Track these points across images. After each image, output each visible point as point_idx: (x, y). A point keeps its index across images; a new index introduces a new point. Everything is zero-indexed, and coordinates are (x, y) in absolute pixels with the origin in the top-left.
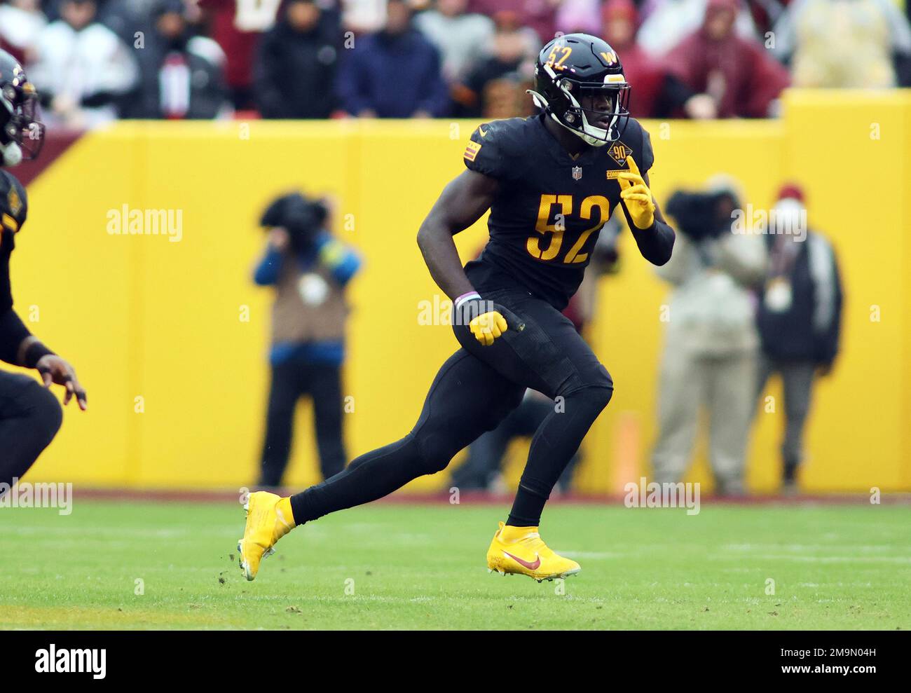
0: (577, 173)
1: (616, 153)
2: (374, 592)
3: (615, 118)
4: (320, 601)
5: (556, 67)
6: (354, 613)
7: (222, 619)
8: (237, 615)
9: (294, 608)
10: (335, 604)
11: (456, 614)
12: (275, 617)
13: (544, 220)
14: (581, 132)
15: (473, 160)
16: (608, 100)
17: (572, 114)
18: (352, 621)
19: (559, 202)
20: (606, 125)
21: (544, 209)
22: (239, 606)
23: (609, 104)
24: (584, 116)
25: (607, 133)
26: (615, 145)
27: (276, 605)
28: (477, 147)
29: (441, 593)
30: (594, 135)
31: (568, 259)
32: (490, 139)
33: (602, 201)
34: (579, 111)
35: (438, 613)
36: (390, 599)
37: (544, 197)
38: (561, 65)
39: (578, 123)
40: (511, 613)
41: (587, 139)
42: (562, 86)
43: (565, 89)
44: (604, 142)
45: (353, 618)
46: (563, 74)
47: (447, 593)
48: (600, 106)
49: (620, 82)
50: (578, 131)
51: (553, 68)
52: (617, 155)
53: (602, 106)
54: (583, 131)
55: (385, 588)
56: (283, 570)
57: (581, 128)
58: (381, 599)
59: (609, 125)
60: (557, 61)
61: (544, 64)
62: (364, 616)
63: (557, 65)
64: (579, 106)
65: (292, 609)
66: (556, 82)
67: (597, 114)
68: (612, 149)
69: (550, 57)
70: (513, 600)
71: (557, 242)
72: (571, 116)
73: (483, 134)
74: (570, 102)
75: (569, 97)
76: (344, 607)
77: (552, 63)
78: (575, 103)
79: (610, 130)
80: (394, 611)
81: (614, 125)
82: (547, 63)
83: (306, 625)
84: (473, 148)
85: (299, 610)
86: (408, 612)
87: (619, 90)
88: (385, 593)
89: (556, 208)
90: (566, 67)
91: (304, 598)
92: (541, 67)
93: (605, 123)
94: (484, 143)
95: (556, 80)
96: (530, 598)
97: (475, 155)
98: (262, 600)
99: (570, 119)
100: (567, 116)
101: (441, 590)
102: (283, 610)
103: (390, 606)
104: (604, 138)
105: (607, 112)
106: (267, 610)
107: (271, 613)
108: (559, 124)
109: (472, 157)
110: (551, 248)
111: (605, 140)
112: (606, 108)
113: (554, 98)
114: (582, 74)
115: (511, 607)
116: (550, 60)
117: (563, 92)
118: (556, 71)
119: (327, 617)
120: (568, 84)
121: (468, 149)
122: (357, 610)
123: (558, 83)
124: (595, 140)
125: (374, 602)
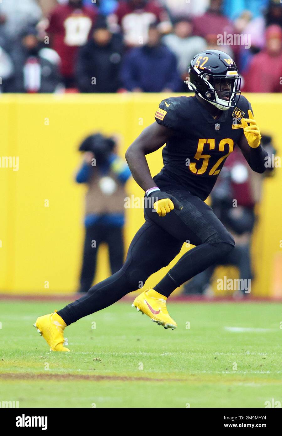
0: (217, 126)
1: (236, 115)
2: (141, 350)
3: (233, 94)
4: (112, 355)
5: (200, 68)
6: (130, 361)
7: (58, 365)
8: (66, 363)
9: (98, 359)
10: (120, 357)
11: (186, 362)
12: (87, 364)
13: (199, 152)
14: (215, 102)
15: (162, 120)
16: (229, 85)
17: (210, 93)
18: (129, 366)
19: (208, 143)
20: (228, 98)
21: (200, 147)
22: (68, 358)
23: (230, 87)
24: (216, 94)
25: (229, 103)
26: (235, 111)
27: (88, 357)
28: (164, 113)
29: (178, 350)
30: (222, 104)
31: (211, 173)
32: (172, 109)
33: (230, 142)
34: (213, 91)
35: (176, 361)
36: (150, 354)
37: (200, 140)
38: (203, 66)
39: (213, 98)
40: (216, 361)
41: (218, 106)
42: (204, 78)
43: (206, 79)
44: (228, 108)
45: (130, 364)
46: (204, 72)
47: (181, 351)
48: (224, 89)
49: (235, 75)
50: (213, 102)
51: (198, 68)
52: (237, 116)
53: (226, 88)
54: (216, 102)
55: (147, 348)
56: (92, 338)
57: (214, 101)
58: (145, 354)
59: (230, 99)
60: (200, 64)
61: (194, 66)
62: (135, 363)
63: (201, 67)
64: (213, 88)
65: (97, 359)
66: (200, 76)
67: (223, 93)
68: (234, 113)
69: (197, 63)
70: (217, 354)
71: (206, 164)
72: (209, 94)
73: (168, 106)
74: (208, 86)
75: (208, 83)
76: (124, 358)
77: (198, 66)
78: (211, 87)
79: (231, 102)
80: (152, 361)
81: (232, 99)
82: (195, 66)
83: (104, 368)
84: (162, 113)
85: (101, 360)
86: (160, 361)
87: (235, 79)
88: (148, 351)
89: (207, 146)
90: (206, 68)
91: (103, 353)
92: (192, 68)
93: (228, 97)
94: (168, 111)
95: (200, 75)
96: (226, 353)
97: (163, 117)
98: (80, 355)
99: (208, 95)
100: (207, 94)
101: (178, 349)
102: (92, 360)
103: (150, 358)
104: (227, 105)
105: (228, 91)
106: (83, 360)
107: (85, 361)
108: (202, 98)
109: (162, 118)
110: (202, 168)
111: (228, 107)
112: (228, 90)
113: (199, 85)
114: (214, 71)
115: (216, 358)
116: (197, 64)
117: (204, 81)
118: (200, 70)
119: (116, 364)
120: (207, 77)
121: (158, 113)
122: (132, 360)
123: (202, 76)
124: (223, 106)
125: (141, 356)
